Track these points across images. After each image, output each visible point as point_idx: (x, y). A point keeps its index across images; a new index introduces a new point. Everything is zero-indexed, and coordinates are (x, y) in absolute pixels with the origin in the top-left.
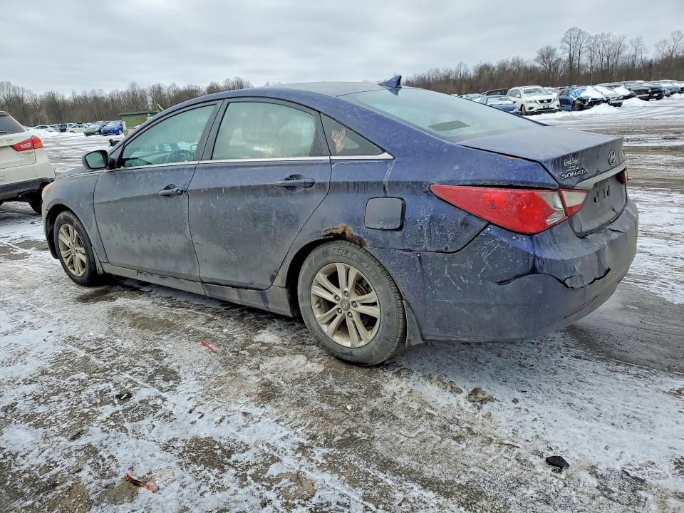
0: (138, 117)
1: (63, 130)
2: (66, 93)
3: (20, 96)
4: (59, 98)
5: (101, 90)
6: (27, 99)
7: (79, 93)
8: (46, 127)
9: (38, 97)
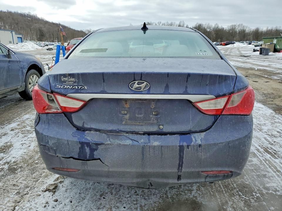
0: (270, 39)
1: (250, 44)
2: (263, 28)
3: (245, 29)
4: (260, 30)
5: (280, 27)
6: (247, 30)
7: (270, 28)
8: (243, 42)
9: (252, 30)
